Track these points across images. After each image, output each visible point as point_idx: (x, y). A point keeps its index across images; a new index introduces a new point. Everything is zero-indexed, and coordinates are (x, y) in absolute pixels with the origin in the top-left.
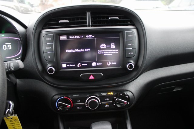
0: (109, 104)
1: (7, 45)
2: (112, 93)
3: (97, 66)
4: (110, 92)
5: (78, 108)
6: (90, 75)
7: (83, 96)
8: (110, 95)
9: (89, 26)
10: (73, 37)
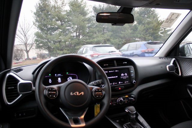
0: (127, 101)
1: (70, 78)
2: (127, 96)
3: (121, 84)
4: (126, 95)
5: (114, 105)
6: (119, 88)
7: (116, 98)
8: (127, 97)
9: (116, 66)
10: (110, 72)
